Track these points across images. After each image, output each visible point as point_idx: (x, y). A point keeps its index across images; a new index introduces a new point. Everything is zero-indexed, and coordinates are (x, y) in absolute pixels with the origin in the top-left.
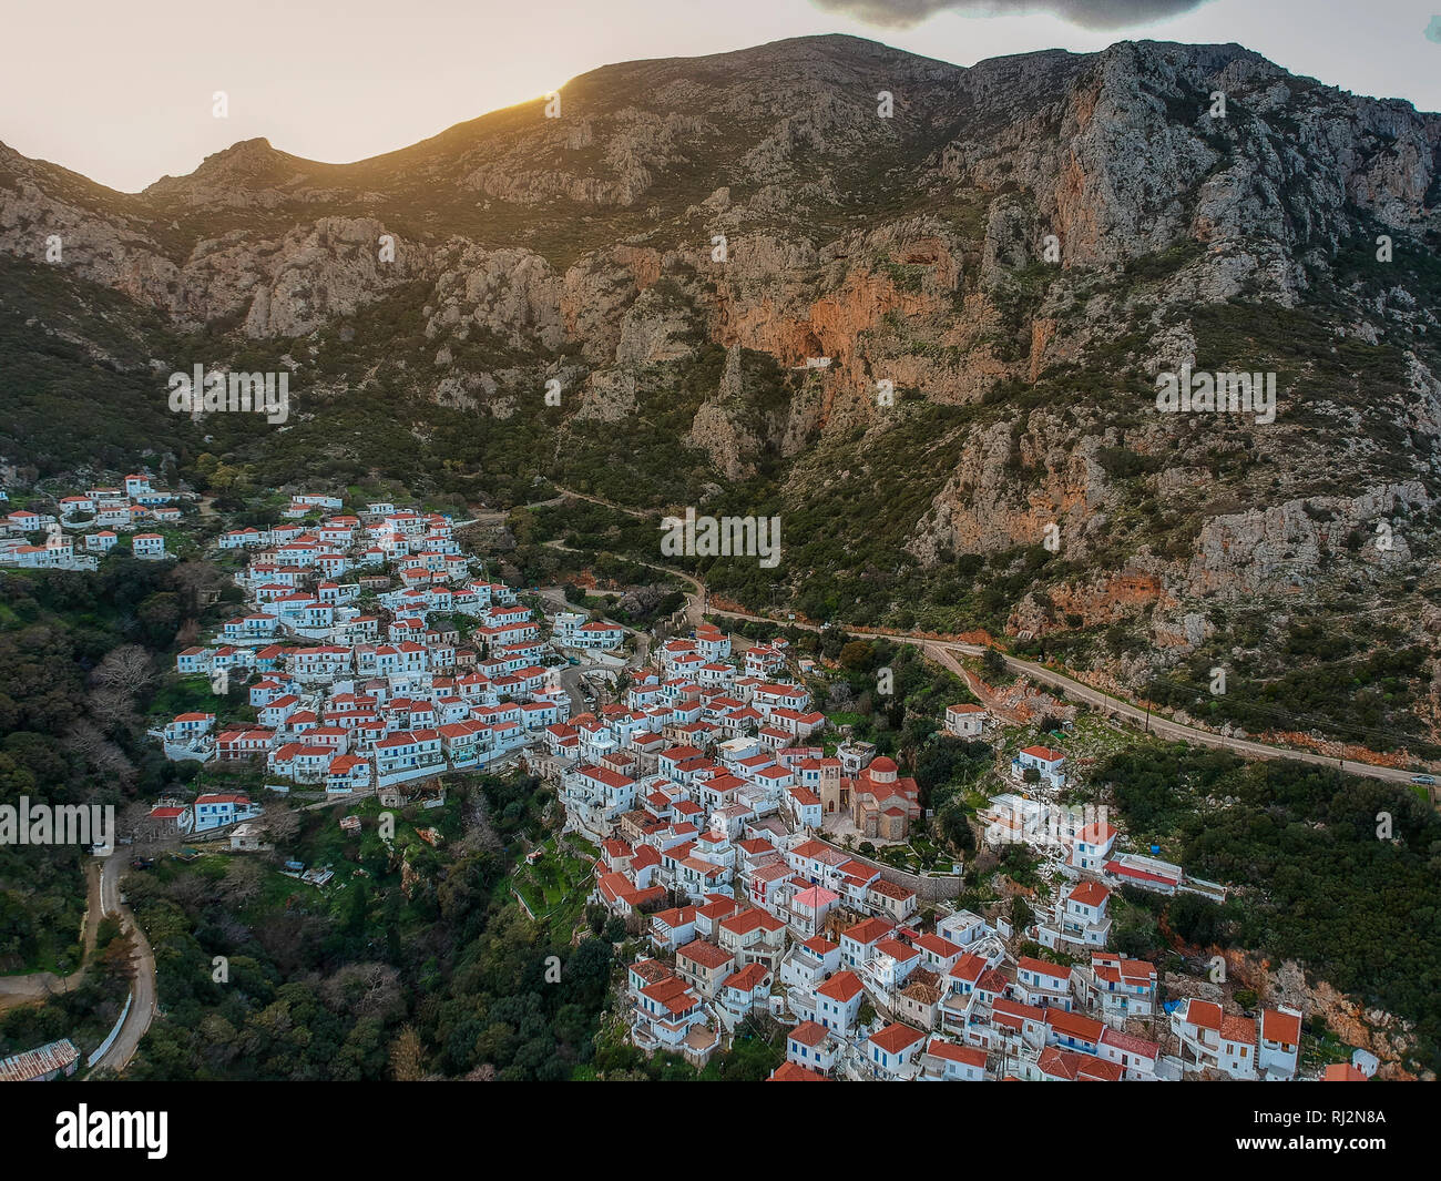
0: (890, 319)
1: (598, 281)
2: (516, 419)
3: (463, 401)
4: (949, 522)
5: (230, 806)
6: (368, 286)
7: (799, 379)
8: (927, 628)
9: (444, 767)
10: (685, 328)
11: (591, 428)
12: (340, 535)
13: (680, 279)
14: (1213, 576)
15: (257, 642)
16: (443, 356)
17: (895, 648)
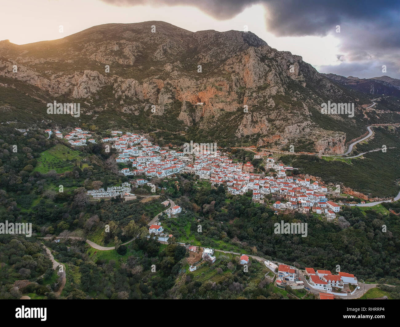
0: (216, 96)
1: (151, 86)
2: (140, 115)
3: (129, 112)
4: (242, 130)
5: (143, 181)
6: (98, 86)
7: (196, 106)
8: (244, 146)
9: (174, 173)
10: (171, 96)
11: (157, 117)
13: (169, 86)
14: (287, 134)
16: (122, 102)
17: (240, 149)
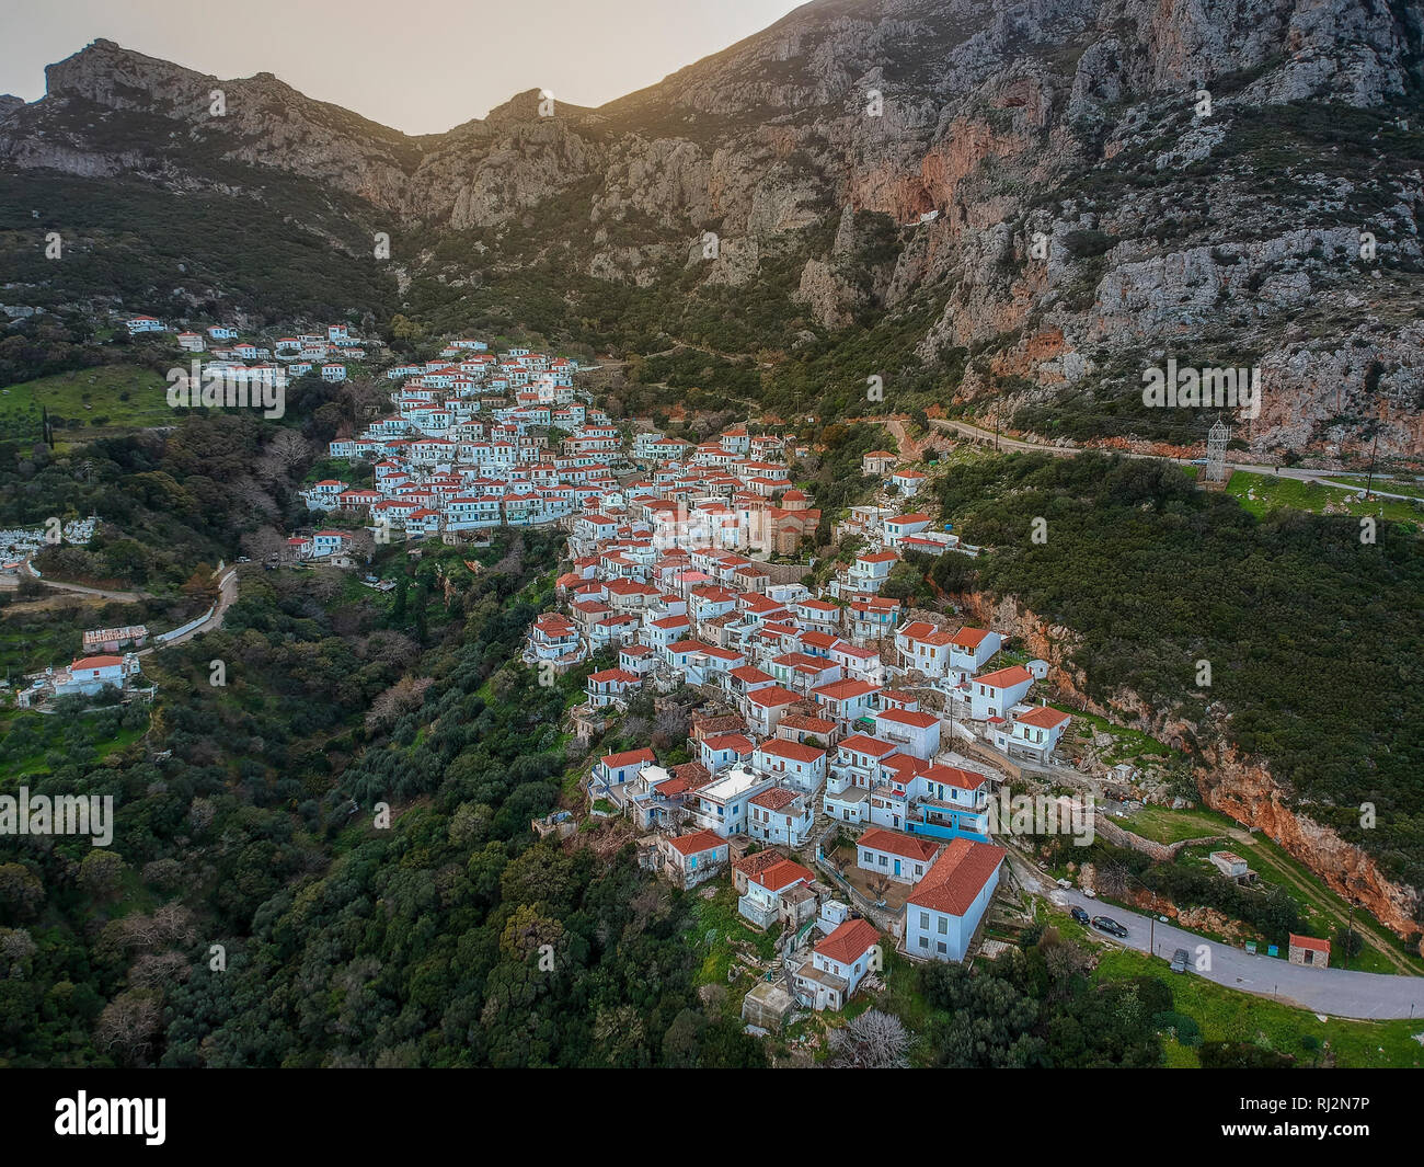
0: (986, 164)
1: (740, 160)
2: (655, 287)
3: (613, 274)
4: (951, 323)
5: (338, 538)
6: (552, 181)
7: (909, 234)
8: (899, 411)
9: (496, 523)
10: (813, 196)
11: (716, 291)
12: (476, 368)
13: (813, 151)
14: (1108, 322)
15: (391, 438)
16: (601, 235)
17: (868, 427)
